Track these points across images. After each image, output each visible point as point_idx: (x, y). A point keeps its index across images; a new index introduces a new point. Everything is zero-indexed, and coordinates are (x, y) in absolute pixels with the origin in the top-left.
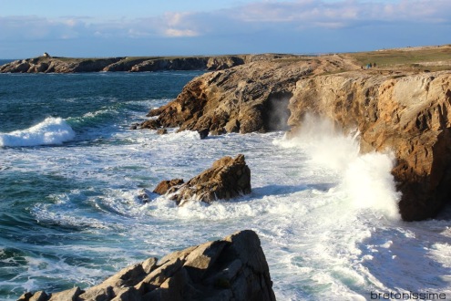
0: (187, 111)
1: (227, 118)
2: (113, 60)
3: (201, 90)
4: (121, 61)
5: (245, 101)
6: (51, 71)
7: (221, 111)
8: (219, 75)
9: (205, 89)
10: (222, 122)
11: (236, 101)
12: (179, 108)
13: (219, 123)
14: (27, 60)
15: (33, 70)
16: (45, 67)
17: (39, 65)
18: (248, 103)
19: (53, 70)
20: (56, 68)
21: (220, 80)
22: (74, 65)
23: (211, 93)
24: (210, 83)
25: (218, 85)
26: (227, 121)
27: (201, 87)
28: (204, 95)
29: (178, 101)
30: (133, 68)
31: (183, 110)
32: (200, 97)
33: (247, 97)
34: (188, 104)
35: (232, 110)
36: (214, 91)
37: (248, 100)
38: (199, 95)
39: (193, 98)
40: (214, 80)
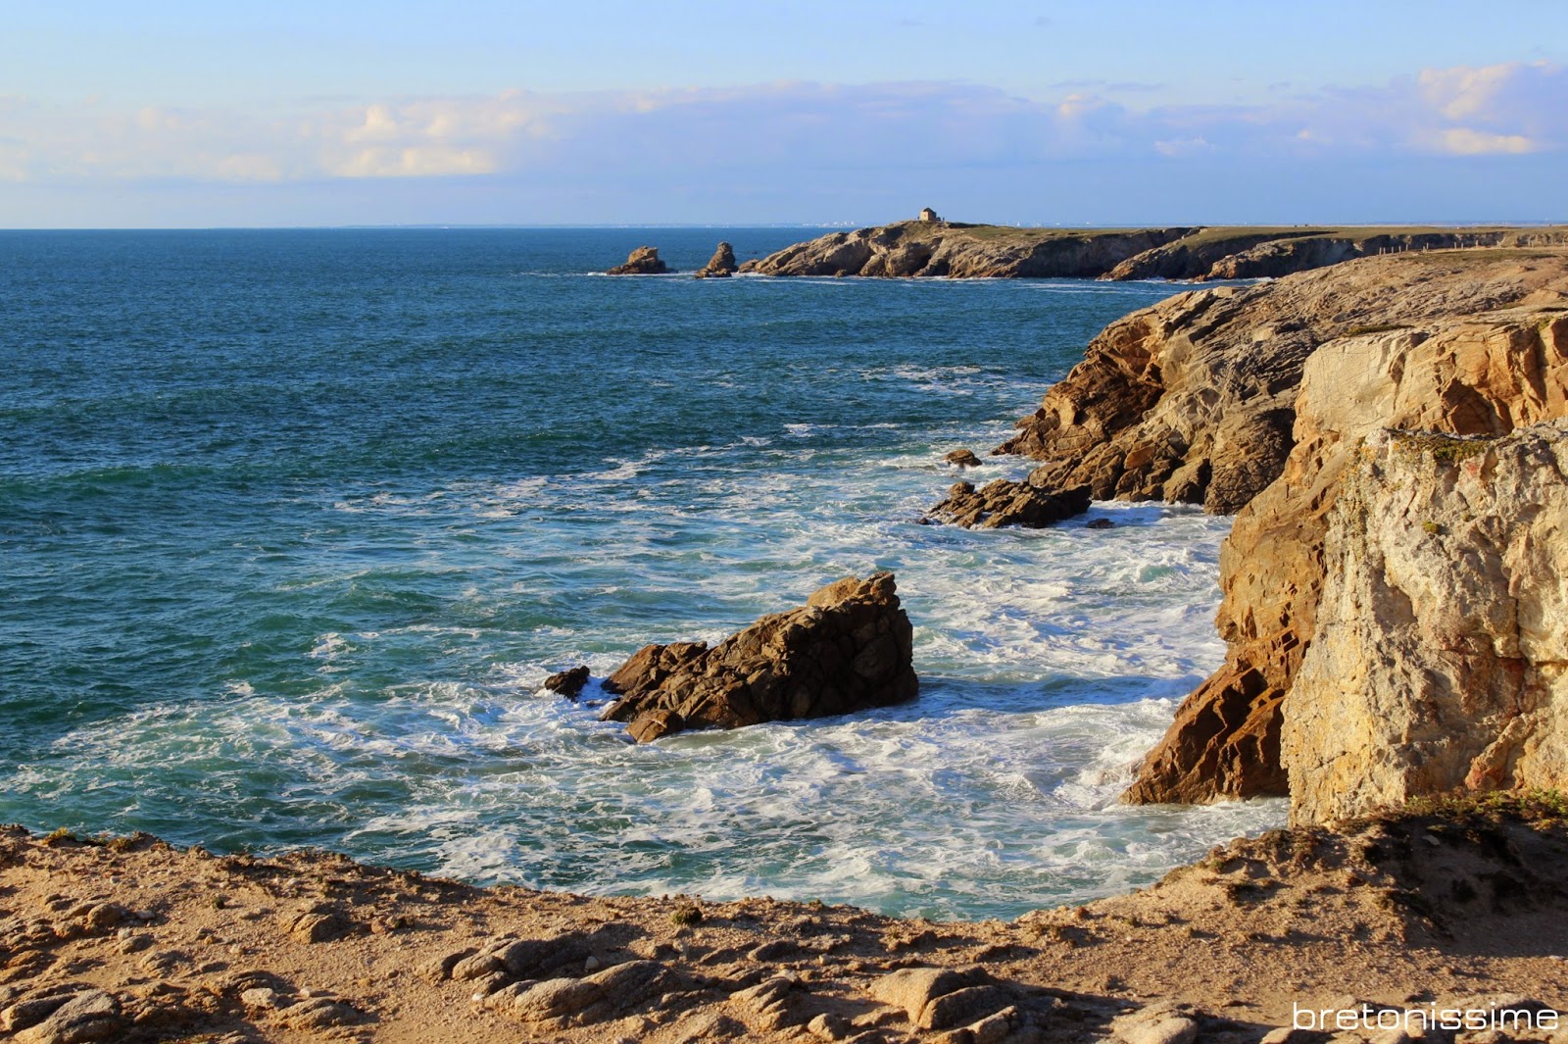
0: (1093, 425)
1: (1178, 452)
2: (1156, 238)
3: (1146, 355)
4: (1184, 240)
5: (1244, 397)
6: (935, 271)
7: (1160, 428)
8: (1210, 301)
9: (1156, 349)
10: (1159, 466)
11: (1210, 396)
12: (1067, 415)
13: (1147, 468)
14: (865, 233)
15: (879, 268)
16: (918, 260)
17: (900, 252)
18: (1250, 402)
19: (943, 268)
20: (956, 261)
21: (1204, 321)
22: (1015, 254)
23: (1173, 366)
24: (1170, 328)
25: (1193, 338)
26: (1176, 463)
27: (1147, 344)
28: (1155, 372)
29: (1066, 388)
30: (1216, 267)
31: (1079, 419)
32: (1142, 378)
33: (1251, 382)
34: (1099, 398)
35: (1195, 428)
36: (1180, 357)
37: (1253, 392)
38: (1139, 370)
39: (1120, 380)
40: (1186, 320)
